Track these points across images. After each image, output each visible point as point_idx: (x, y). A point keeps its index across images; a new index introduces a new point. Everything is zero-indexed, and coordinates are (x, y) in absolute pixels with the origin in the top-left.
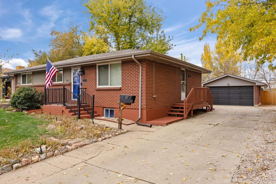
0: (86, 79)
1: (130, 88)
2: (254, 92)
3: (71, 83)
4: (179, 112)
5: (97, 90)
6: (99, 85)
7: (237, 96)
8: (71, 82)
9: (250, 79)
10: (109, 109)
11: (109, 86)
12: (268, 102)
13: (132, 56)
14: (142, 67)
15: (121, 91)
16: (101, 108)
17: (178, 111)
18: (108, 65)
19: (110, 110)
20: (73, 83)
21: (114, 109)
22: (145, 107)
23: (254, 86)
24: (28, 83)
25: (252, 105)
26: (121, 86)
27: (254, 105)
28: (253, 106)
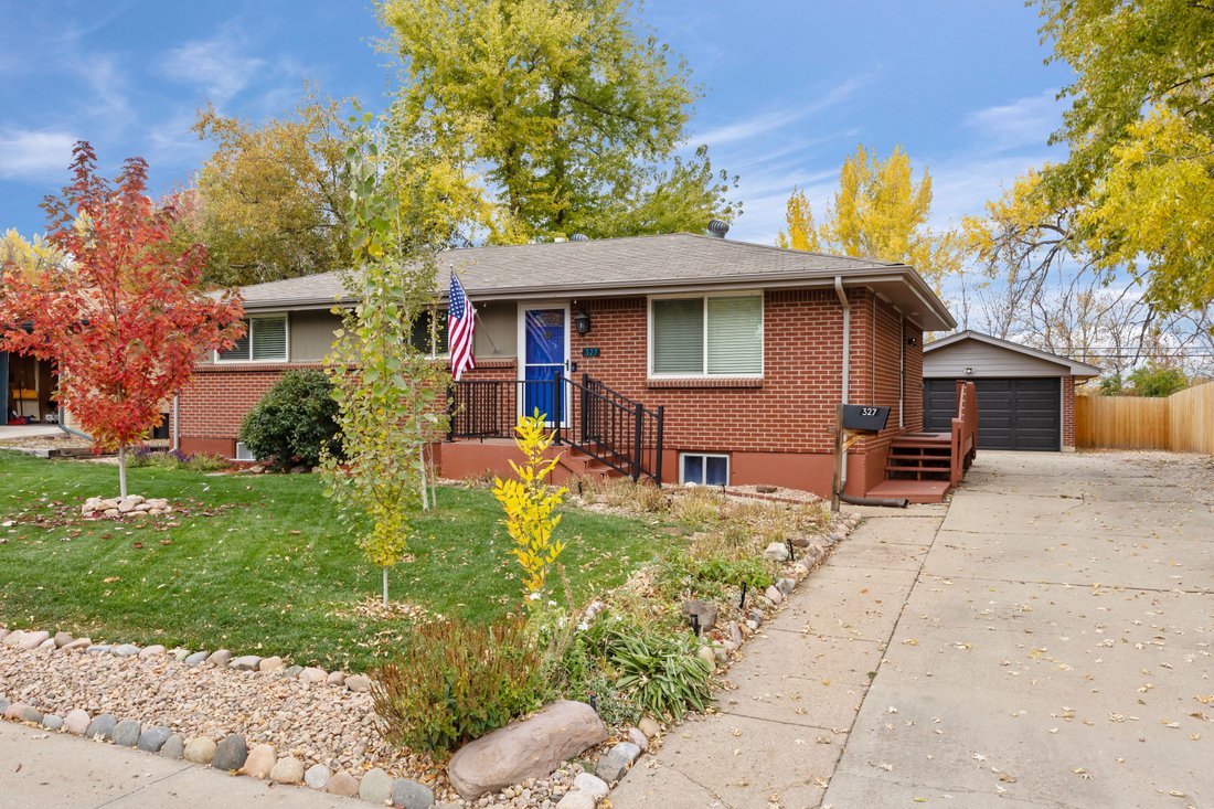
0: (599, 349)
1: (802, 382)
2: (1062, 400)
3: (516, 360)
4: (924, 466)
5: (651, 388)
6: (656, 370)
7: (1000, 415)
8: (516, 358)
9: (1040, 352)
10: (705, 456)
11: (705, 376)
12: (1089, 436)
13: (834, 278)
14: (851, 313)
15: (760, 392)
16: (670, 452)
17: (920, 464)
18: (701, 301)
19: (708, 458)
20: (527, 362)
21: (727, 456)
22: (860, 446)
23: (1062, 379)
24: (255, 357)
25: (1055, 447)
26: (761, 376)
27: (1062, 447)
28: (1057, 449)
